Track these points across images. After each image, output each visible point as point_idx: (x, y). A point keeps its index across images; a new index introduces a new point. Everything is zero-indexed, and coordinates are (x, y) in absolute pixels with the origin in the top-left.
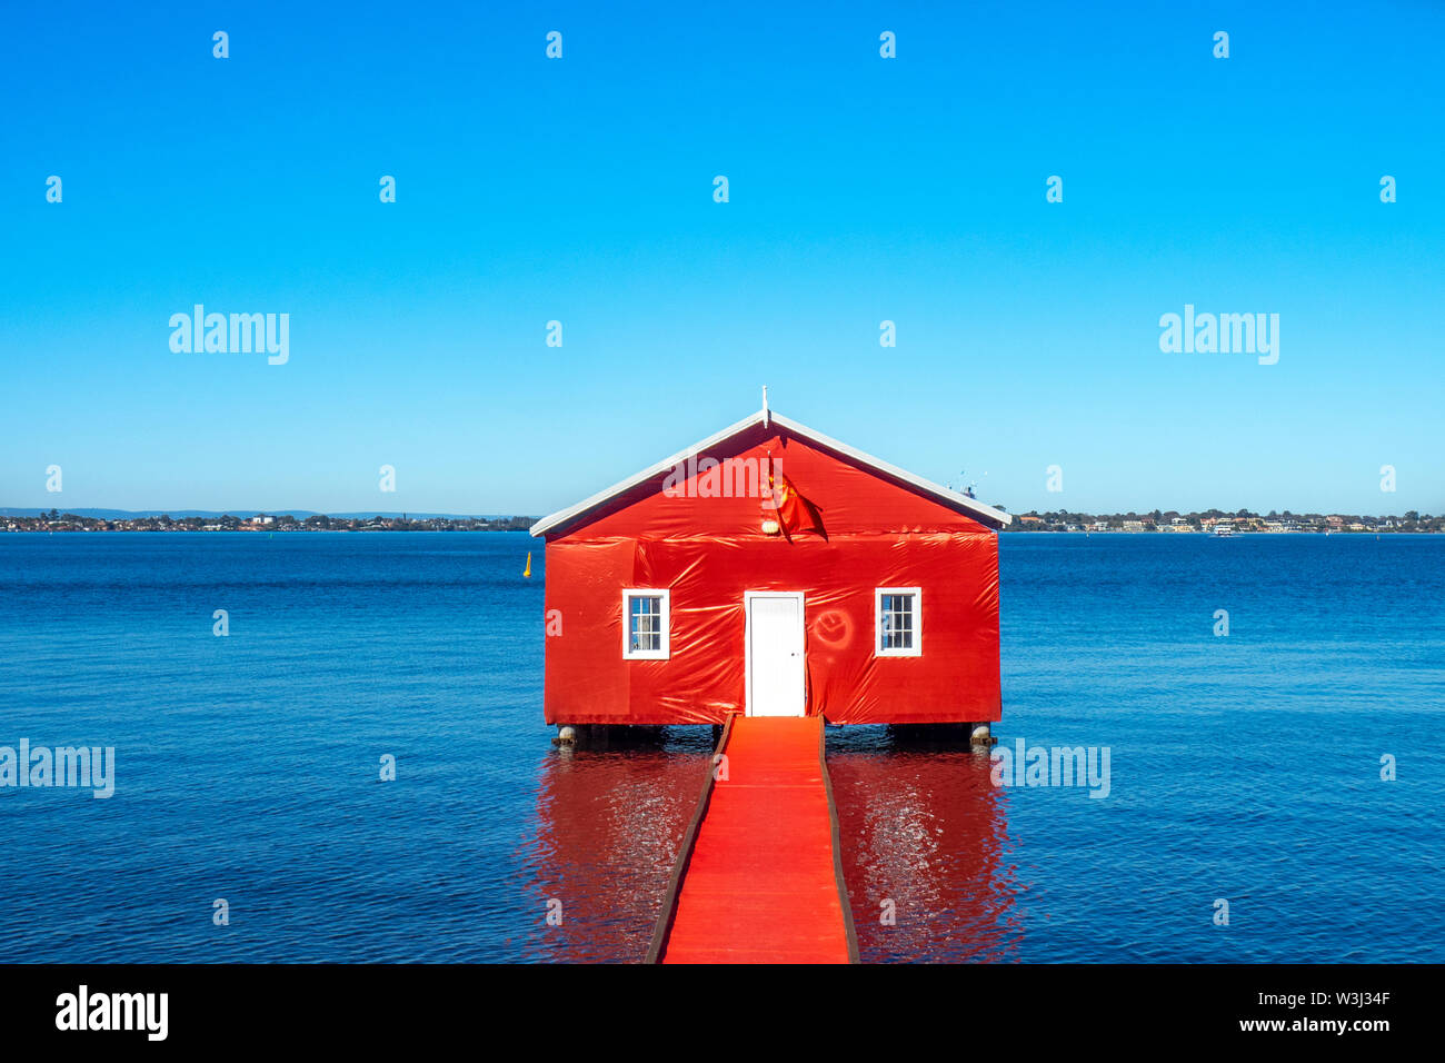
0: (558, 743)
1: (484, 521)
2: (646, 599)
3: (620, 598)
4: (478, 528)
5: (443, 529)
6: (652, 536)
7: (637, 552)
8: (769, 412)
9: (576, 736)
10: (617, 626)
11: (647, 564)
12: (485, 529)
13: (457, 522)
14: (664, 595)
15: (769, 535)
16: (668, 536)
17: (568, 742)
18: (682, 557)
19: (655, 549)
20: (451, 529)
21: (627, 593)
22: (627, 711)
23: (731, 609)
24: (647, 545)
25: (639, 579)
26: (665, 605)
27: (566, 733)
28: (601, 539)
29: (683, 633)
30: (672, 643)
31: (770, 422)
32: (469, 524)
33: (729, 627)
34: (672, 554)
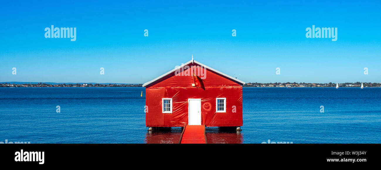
0: (149, 130)
1: (132, 85)
2: (167, 100)
3: (162, 100)
4: (131, 86)
5: (124, 87)
6: (168, 87)
7: (165, 91)
8: (193, 60)
9: (152, 129)
10: (161, 106)
11: (167, 93)
12: (133, 86)
13: (127, 85)
14: (171, 99)
15: (193, 87)
16: (172, 87)
17: (151, 130)
18: (175, 91)
19: (169, 89)
20: (125, 86)
21: (163, 99)
22: (163, 124)
23: (186, 102)
24: (167, 89)
25: (166, 96)
26: (171, 102)
27: (150, 129)
28: (157, 88)
29: (175, 107)
30: (173, 110)
31: (194, 62)
32: (129, 85)
33: (185, 106)
34: (173, 91)
